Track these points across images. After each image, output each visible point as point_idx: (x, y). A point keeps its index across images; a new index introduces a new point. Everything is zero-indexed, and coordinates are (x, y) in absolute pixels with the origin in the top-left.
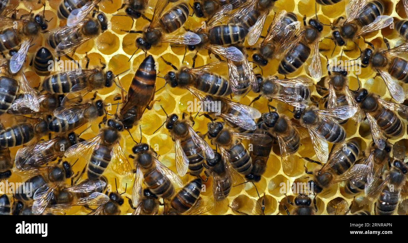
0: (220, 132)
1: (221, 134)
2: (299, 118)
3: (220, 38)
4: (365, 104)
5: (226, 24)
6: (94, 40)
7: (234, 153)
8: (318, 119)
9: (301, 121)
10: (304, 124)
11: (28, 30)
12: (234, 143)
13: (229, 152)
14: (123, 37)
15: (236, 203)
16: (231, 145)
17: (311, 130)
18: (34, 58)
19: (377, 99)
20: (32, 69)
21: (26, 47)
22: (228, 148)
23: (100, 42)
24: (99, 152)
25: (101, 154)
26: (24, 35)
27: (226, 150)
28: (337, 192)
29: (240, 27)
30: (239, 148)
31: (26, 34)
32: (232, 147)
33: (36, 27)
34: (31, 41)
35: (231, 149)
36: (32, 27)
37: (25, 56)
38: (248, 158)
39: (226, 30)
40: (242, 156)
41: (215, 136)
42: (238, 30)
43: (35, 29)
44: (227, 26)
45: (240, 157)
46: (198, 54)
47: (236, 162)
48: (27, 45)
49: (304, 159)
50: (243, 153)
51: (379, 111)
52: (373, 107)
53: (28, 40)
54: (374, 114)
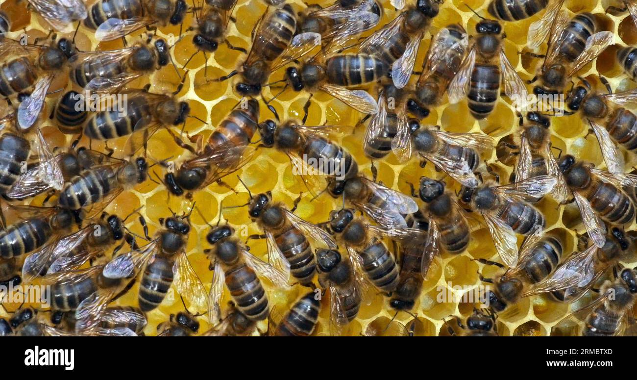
0: (349, 224)
1: (349, 227)
2: (469, 201)
3: (344, 74)
4: (571, 178)
5: (355, 55)
6: (150, 78)
7: (370, 257)
8: (499, 200)
9: (473, 204)
10: (478, 210)
11: (46, 62)
12: (370, 241)
13: (363, 255)
14: (195, 73)
15: (372, 330)
16: (366, 244)
17: (490, 219)
18: (57, 105)
19: (589, 169)
20: (52, 123)
21: (44, 89)
22: (360, 249)
23: (159, 80)
24: (154, 269)
25: (158, 271)
26: (40, 69)
27: (358, 252)
28: (529, 312)
29: (377, 60)
30: (378, 250)
31: (44, 68)
32: (368, 247)
33: (60, 57)
34: (52, 78)
35: (365, 251)
36: (53, 57)
37: (42, 102)
38: (392, 265)
39: (355, 63)
40: (382, 261)
41: (340, 231)
42: (373, 63)
43: (58, 60)
44: (357, 57)
45: (380, 262)
46: (312, 99)
47: (373, 271)
48: (45, 85)
49: (477, 262)
50: (385, 256)
51: (593, 187)
52: (584, 183)
53: (47, 77)
54: (587, 192)
